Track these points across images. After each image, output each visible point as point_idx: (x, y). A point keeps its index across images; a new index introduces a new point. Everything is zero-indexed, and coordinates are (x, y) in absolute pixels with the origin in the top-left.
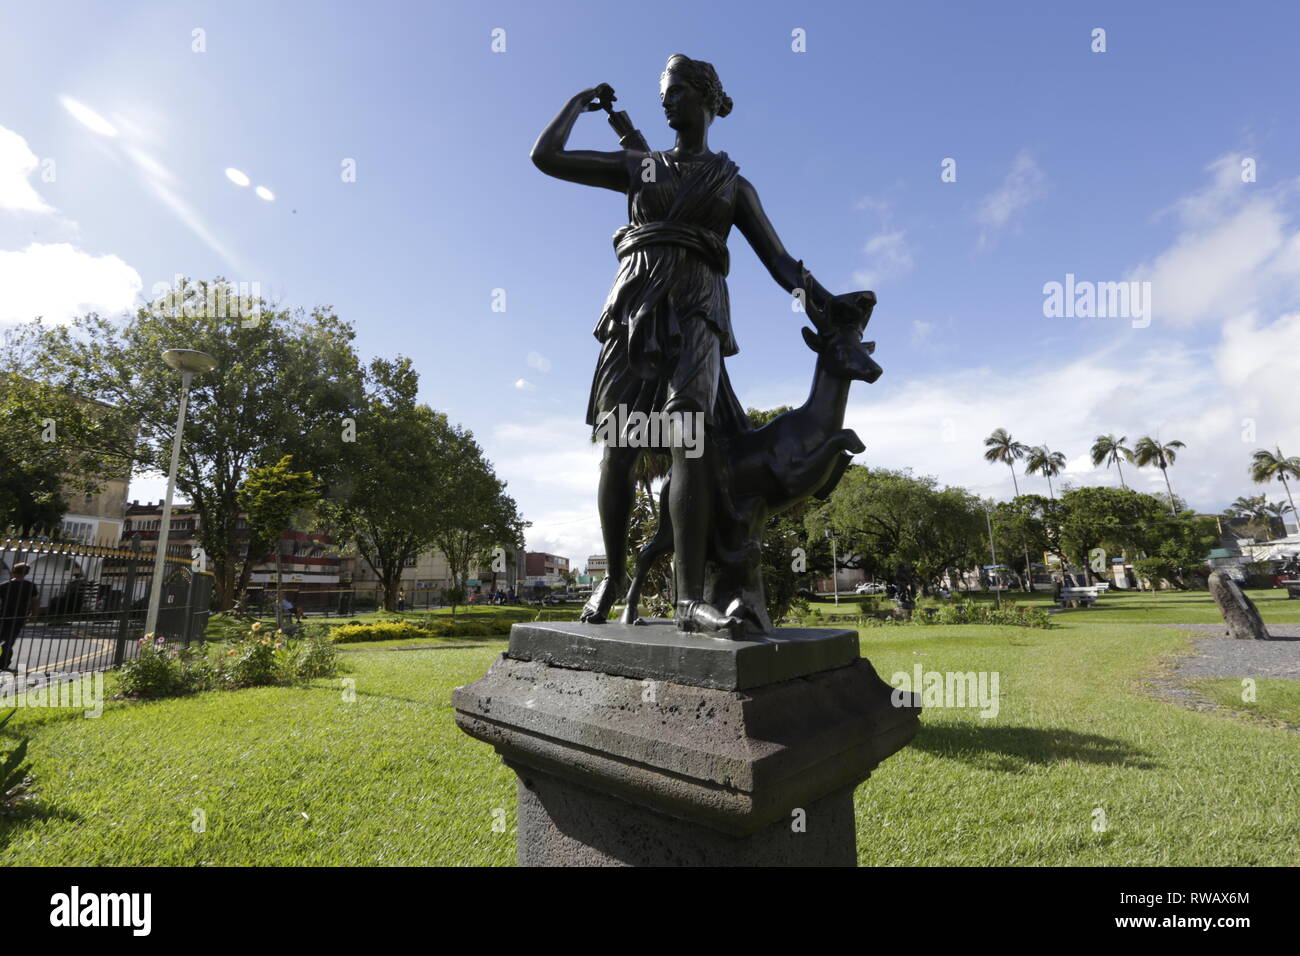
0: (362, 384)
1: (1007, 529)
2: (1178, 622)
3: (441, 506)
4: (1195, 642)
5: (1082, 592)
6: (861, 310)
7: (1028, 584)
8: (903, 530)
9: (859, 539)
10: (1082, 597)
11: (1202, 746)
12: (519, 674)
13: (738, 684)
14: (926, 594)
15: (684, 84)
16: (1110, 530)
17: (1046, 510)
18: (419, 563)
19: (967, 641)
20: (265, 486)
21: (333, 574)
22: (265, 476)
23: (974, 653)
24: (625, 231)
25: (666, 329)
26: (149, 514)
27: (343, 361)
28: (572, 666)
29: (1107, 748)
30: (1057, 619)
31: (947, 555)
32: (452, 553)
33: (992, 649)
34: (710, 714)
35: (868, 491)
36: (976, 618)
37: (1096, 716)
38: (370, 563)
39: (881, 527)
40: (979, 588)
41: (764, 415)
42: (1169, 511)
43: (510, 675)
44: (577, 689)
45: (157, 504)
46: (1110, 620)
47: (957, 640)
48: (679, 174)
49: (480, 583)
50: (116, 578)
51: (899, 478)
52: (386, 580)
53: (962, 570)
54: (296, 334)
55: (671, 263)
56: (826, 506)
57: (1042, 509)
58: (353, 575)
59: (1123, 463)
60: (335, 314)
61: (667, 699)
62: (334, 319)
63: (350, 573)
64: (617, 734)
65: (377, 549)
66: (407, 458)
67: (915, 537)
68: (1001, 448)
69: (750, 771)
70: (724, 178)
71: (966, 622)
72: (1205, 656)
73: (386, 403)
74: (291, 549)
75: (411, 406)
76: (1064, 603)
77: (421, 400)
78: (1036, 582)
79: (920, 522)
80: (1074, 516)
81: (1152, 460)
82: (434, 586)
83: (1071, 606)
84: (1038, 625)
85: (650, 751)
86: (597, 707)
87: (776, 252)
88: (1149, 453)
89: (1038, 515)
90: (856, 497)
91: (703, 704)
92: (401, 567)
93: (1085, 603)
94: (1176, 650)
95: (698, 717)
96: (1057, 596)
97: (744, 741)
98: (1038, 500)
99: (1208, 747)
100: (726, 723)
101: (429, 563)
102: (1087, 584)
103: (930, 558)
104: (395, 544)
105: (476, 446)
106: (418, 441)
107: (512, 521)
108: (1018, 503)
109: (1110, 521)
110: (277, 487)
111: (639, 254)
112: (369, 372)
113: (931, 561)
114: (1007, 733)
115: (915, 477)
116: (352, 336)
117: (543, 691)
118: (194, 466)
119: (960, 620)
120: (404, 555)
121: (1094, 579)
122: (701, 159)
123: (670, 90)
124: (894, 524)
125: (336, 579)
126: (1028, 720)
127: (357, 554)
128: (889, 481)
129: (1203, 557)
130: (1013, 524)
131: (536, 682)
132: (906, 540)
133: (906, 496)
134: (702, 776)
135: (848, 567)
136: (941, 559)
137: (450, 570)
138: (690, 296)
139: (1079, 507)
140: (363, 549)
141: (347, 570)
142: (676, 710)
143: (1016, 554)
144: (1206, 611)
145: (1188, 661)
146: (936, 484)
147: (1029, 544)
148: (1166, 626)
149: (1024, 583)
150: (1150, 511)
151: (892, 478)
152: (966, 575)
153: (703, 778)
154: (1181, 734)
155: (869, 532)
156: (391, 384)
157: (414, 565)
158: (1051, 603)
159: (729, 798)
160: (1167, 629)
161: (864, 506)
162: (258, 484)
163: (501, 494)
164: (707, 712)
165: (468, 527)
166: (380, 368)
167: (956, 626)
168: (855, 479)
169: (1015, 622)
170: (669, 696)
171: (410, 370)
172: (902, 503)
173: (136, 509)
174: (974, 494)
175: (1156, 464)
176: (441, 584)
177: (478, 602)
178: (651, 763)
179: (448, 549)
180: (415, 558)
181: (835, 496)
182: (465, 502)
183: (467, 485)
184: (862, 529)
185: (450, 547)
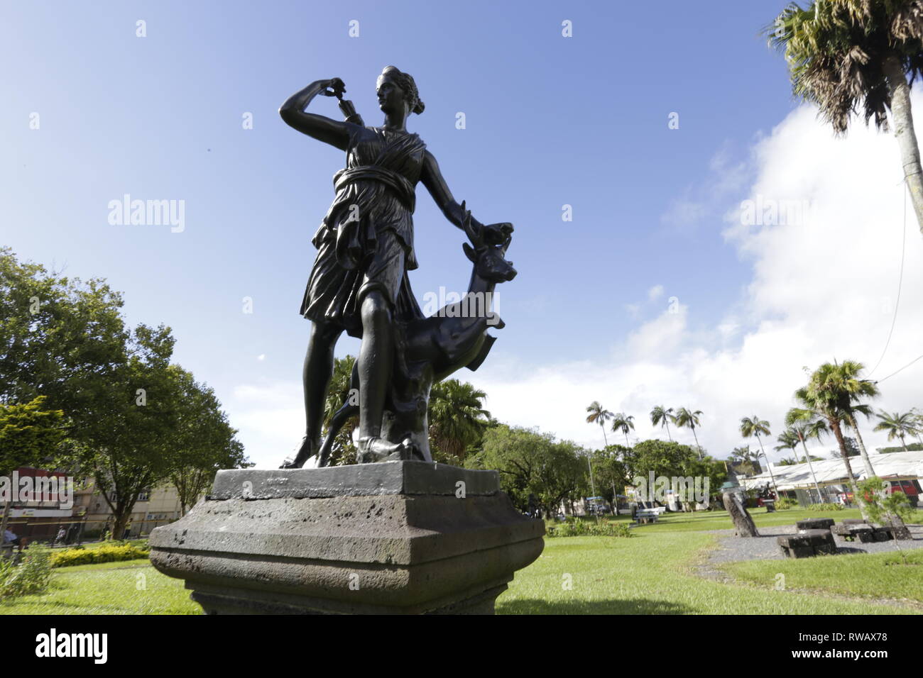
0: (124, 343)
1: (601, 468)
2: (708, 530)
4: (719, 541)
5: (649, 512)
6: (503, 235)
7: (615, 510)
8: (533, 471)
9: (504, 477)
10: (649, 516)
11: (729, 603)
12: (217, 510)
13: (403, 488)
14: (548, 517)
15: (393, 83)
16: (664, 468)
17: (625, 455)
18: (152, 498)
19: (578, 547)
23: (582, 555)
24: (343, 172)
25: (366, 236)
27: (111, 324)
28: (266, 497)
29: (672, 609)
30: (635, 531)
31: (562, 489)
32: (184, 488)
33: (594, 551)
34: (378, 514)
35: (510, 442)
36: (582, 532)
37: (663, 589)
38: (106, 497)
39: (518, 468)
40: (584, 513)
42: (698, 457)
43: (209, 512)
44: (267, 513)
46: (667, 530)
47: (570, 547)
48: (384, 138)
51: (530, 433)
52: (118, 513)
53: (573, 500)
54: (73, 298)
55: (373, 192)
56: (480, 453)
57: (623, 454)
58: (87, 510)
59: (669, 424)
60: (107, 285)
61: (344, 507)
62: (106, 288)
63: (84, 508)
64: (298, 538)
65: (114, 484)
67: (541, 476)
69: (408, 546)
70: (414, 146)
71: (576, 535)
72: (725, 549)
73: (143, 361)
75: (165, 365)
76: (639, 520)
77: (174, 361)
78: (621, 509)
79: (544, 465)
80: (642, 459)
81: (686, 422)
82: (163, 517)
83: (643, 522)
84: (623, 535)
85: (325, 546)
86: (282, 523)
87: (447, 198)
88: (685, 419)
89: (620, 459)
90: (501, 446)
91: (373, 507)
92: (135, 499)
93: (652, 520)
94: (708, 546)
95: (368, 517)
96: (634, 516)
97: (406, 528)
98: (620, 448)
99: (733, 603)
100: (391, 518)
101: (162, 497)
102: (652, 506)
103: (551, 491)
104: (132, 480)
105: (216, 400)
106: (167, 392)
107: (239, 462)
108: (608, 450)
109: (664, 462)
111: (351, 186)
112: (133, 334)
113: (552, 493)
114: (606, 603)
115: (540, 433)
116: (121, 304)
117: (237, 519)
119: (572, 533)
120: (139, 489)
121: (656, 504)
122: (400, 133)
123: (383, 87)
124: (526, 467)
125: (69, 513)
126: (619, 595)
127: (94, 489)
128: (524, 435)
129: (719, 487)
130: (605, 465)
131: (232, 513)
132: (535, 478)
133: (535, 446)
134: (368, 559)
136: (559, 492)
137: (181, 503)
138: (385, 218)
139: (645, 453)
140: (101, 484)
141: (81, 505)
142: (351, 515)
143: (607, 487)
144: (723, 521)
145: (716, 554)
146: (554, 438)
147: (615, 479)
148: (701, 532)
149: (613, 510)
150: (687, 456)
151: (526, 433)
152: (575, 504)
153: (368, 561)
154: (716, 596)
155: (509, 473)
156: (151, 346)
157: (147, 499)
158: (631, 521)
159: (389, 575)
160: (702, 534)
161: (506, 453)
163: (232, 440)
164: (376, 512)
165: (202, 465)
166: (143, 332)
167: (569, 538)
168: (501, 434)
169: (608, 532)
170: (346, 505)
171: (169, 336)
172: (532, 451)
174: (580, 445)
175: (688, 426)
176: (170, 516)
178: (324, 557)
179: (181, 485)
180: (149, 492)
181: (486, 445)
182: (201, 444)
183: (204, 430)
184: (505, 470)
185: (183, 483)
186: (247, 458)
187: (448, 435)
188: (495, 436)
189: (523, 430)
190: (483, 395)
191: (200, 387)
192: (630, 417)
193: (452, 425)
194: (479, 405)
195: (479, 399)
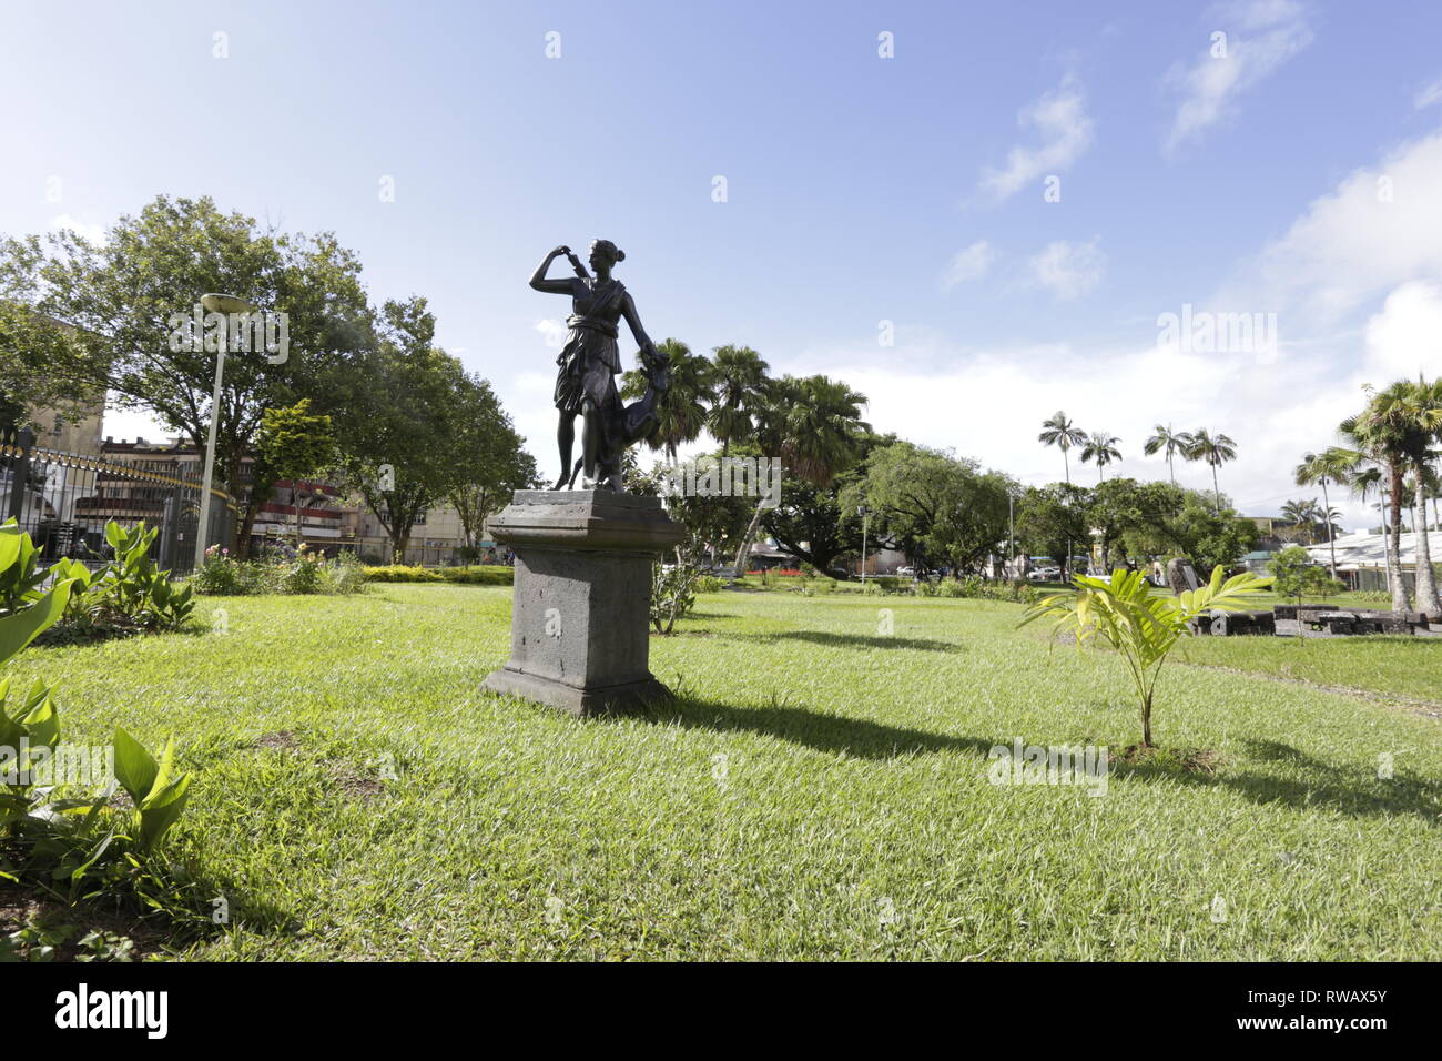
0: (372, 324)
3: (454, 458)
7: (1067, 575)
8: (940, 512)
9: (897, 518)
15: (599, 250)
16: (1131, 521)
17: (1075, 499)
18: (429, 520)
20: (284, 427)
21: (334, 528)
22: (283, 417)
24: (570, 317)
26: (126, 452)
27: (355, 299)
32: (466, 510)
35: (905, 469)
38: (378, 516)
39: (918, 507)
41: (798, 382)
42: (1212, 509)
45: (135, 442)
49: (494, 545)
50: (91, 521)
51: (941, 457)
52: (394, 535)
54: (301, 262)
55: (587, 336)
56: (861, 483)
57: (1072, 498)
58: (355, 531)
60: (335, 240)
62: (336, 245)
63: (352, 527)
65: (385, 501)
66: (420, 406)
67: (951, 519)
68: (1057, 432)
70: (618, 292)
73: (400, 346)
74: (288, 498)
75: (426, 350)
77: (436, 344)
79: (958, 504)
81: (1204, 455)
82: (444, 545)
88: (1202, 447)
89: (1066, 503)
90: (893, 474)
92: (411, 521)
98: (1072, 489)
101: (440, 520)
104: (405, 497)
105: (494, 397)
106: (434, 389)
107: (531, 481)
109: (1133, 512)
110: (299, 430)
111: (575, 329)
112: (380, 313)
113: (966, 545)
115: (957, 458)
116: (359, 269)
118: (191, 402)
120: (414, 510)
122: (608, 283)
123: (594, 252)
124: (930, 504)
125: (337, 534)
127: (363, 506)
128: (930, 460)
132: (942, 520)
133: (945, 477)
135: (888, 549)
136: (978, 545)
137: (464, 528)
138: (597, 349)
140: (370, 501)
141: (349, 524)
146: (979, 467)
149: (1064, 575)
151: (933, 457)
155: (904, 512)
156: (405, 326)
157: (424, 521)
161: (900, 484)
162: (276, 425)
163: (520, 450)
165: (485, 483)
166: (393, 310)
167: (953, 599)
171: (426, 311)
172: (940, 483)
173: (109, 446)
175: (1207, 459)
176: (452, 544)
177: (492, 562)
179: (461, 506)
180: (425, 514)
181: (872, 472)
182: (481, 456)
183: (484, 438)
184: (898, 508)
185: (464, 504)
186: (541, 474)
187: (809, 454)
188: (885, 458)
189: (931, 452)
190: (863, 400)
191: (472, 378)
192: (1113, 441)
193: (815, 441)
194: (856, 414)
195: (857, 405)
